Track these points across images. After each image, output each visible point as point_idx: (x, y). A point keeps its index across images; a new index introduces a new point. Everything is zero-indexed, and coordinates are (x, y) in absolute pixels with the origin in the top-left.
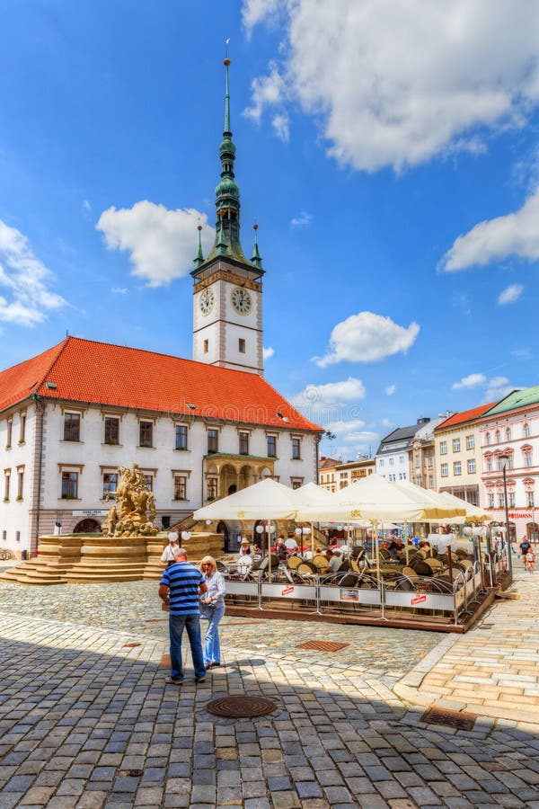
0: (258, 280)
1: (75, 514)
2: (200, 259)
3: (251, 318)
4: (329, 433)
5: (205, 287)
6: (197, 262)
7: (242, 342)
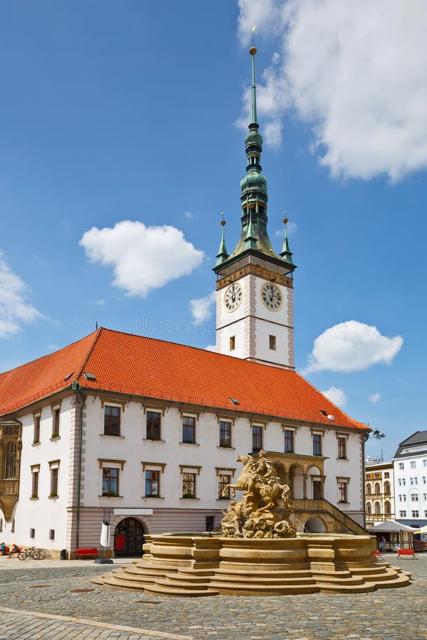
0: (289, 275)
1: (117, 512)
2: (225, 255)
3: (282, 315)
4: (377, 432)
5: (231, 282)
6: (221, 258)
7: (272, 339)
